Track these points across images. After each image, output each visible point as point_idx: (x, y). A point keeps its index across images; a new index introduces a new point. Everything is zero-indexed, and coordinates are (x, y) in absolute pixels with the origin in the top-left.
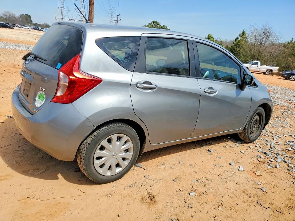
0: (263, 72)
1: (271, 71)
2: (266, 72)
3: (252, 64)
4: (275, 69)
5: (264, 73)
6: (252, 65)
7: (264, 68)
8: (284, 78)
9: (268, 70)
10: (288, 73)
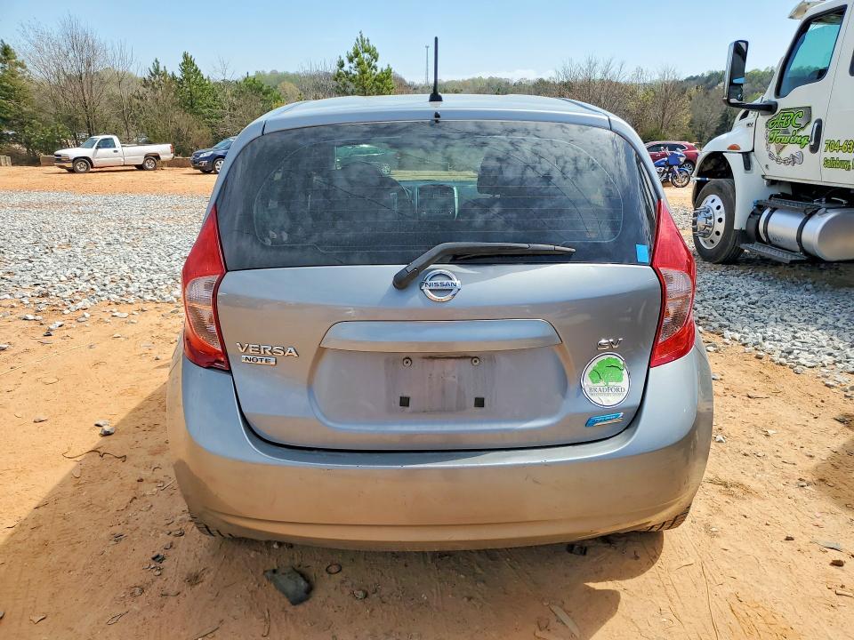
0: (136, 166)
1: (157, 157)
2: (145, 162)
3: (98, 147)
4: (164, 150)
5: (140, 168)
6: (99, 150)
7: (136, 152)
8: (199, 171)
9: (147, 157)
10: (205, 155)
